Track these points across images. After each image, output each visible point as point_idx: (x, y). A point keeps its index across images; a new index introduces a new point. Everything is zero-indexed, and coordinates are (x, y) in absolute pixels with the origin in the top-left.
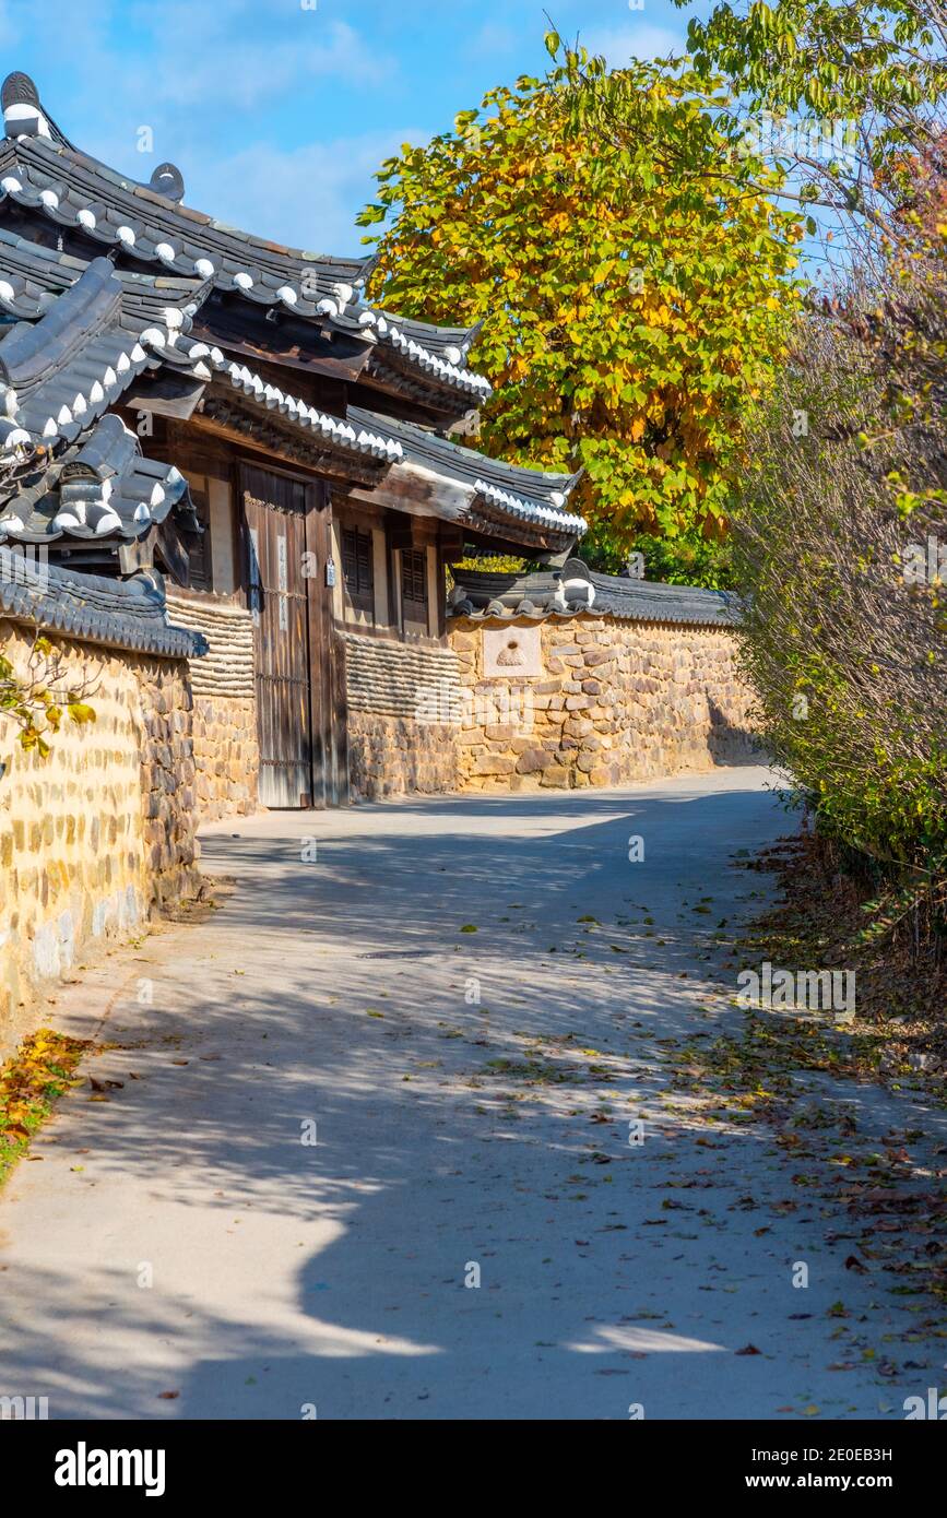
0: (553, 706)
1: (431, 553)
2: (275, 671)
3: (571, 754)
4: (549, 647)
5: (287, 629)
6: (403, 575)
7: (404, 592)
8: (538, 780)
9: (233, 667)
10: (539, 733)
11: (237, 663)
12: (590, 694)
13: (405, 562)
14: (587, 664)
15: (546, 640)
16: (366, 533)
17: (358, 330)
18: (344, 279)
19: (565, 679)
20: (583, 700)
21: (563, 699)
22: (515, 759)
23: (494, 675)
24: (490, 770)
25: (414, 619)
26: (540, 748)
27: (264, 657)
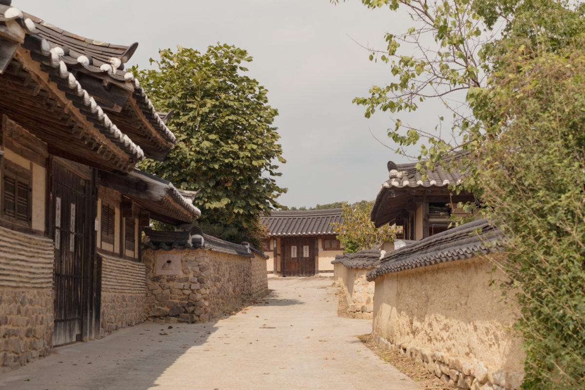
0: (185, 288)
1: (137, 221)
2: (66, 272)
3: (191, 308)
4: (184, 263)
5: (73, 251)
6: (126, 229)
7: (126, 237)
8: (177, 319)
9: (42, 271)
10: (179, 299)
11: (43, 268)
12: (201, 283)
13: (127, 224)
14: (200, 270)
15: (184, 259)
16: (112, 208)
17: (123, 82)
18: (116, 55)
19: (191, 276)
20: (198, 286)
21: (189, 284)
22: (168, 310)
23: (160, 274)
24: (157, 314)
25: (129, 249)
26: (179, 305)
27: (61, 265)
